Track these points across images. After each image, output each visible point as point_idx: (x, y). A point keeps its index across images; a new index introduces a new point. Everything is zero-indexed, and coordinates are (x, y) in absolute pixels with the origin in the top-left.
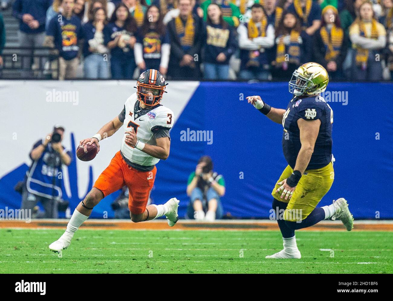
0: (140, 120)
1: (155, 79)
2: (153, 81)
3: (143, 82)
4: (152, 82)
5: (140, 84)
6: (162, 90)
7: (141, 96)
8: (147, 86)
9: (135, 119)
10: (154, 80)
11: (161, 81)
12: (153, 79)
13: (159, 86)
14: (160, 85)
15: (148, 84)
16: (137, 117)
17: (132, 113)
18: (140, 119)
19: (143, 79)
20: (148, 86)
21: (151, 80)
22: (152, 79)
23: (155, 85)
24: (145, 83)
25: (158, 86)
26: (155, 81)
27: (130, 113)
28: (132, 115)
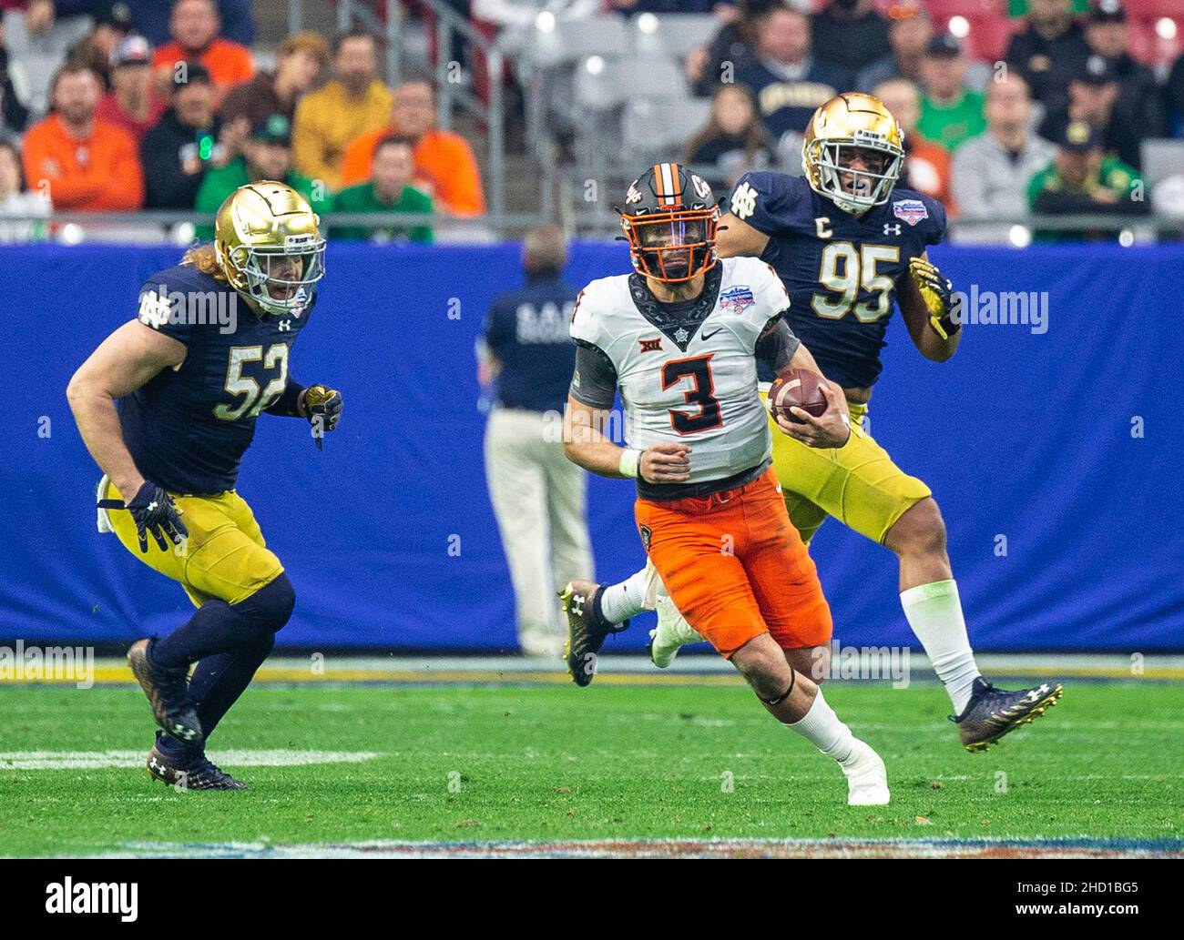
0: (704, 338)
1: (678, 192)
2: (672, 198)
3: (639, 210)
4: (670, 201)
5: (635, 221)
6: (709, 220)
7: (645, 258)
8: (656, 218)
9: (683, 346)
10: (674, 196)
11: (697, 194)
12: (669, 191)
13: (696, 208)
14: (698, 205)
15: (658, 211)
16: (689, 338)
18: (705, 335)
19: (638, 202)
20: (659, 218)
21: (664, 196)
22: (666, 194)
23: (682, 209)
24: (647, 213)
25: (693, 209)
26: (678, 198)
27: (642, 347)
28: (658, 345)
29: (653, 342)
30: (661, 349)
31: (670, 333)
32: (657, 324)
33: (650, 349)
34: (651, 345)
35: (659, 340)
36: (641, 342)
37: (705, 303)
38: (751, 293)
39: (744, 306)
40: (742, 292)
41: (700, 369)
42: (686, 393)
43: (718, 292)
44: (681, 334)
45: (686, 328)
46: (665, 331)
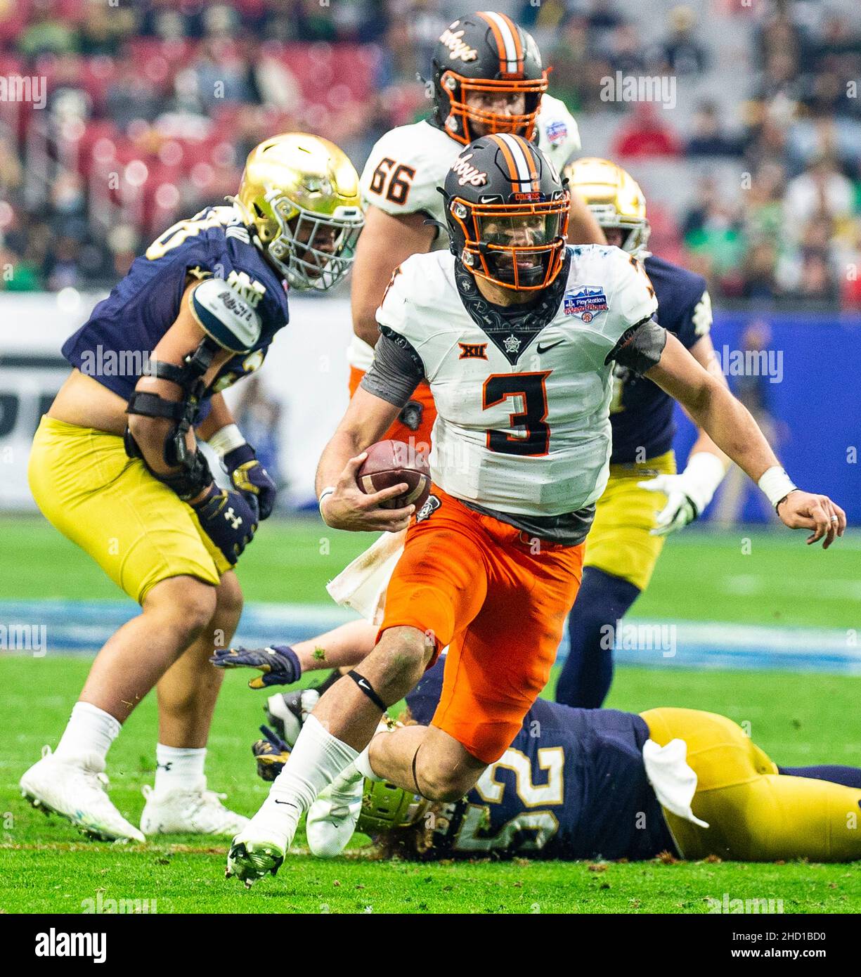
0: (540, 351)
4: (526, 188)
5: (480, 209)
9: (513, 358)
10: (531, 181)
11: (553, 178)
12: (524, 175)
13: (556, 197)
16: (522, 348)
17: (479, 343)
18: (543, 346)
20: (516, 209)
23: (541, 198)
25: (554, 200)
26: (535, 184)
27: (462, 351)
28: (482, 351)
29: (476, 347)
30: (485, 357)
31: (499, 339)
32: (484, 326)
33: (472, 355)
34: (473, 351)
35: (484, 346)
36: (462, 346)
37: (545, 306)
38: (604, 297)
39: (594, 313)
40: (593, 295)
41: (531, 387)
42: (511, 415)
43: (562, 293)
44: (512, 343)
45: (518, 336)
46: (492, 336)
